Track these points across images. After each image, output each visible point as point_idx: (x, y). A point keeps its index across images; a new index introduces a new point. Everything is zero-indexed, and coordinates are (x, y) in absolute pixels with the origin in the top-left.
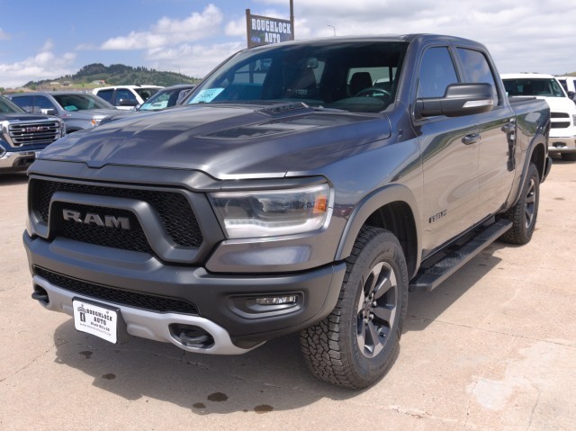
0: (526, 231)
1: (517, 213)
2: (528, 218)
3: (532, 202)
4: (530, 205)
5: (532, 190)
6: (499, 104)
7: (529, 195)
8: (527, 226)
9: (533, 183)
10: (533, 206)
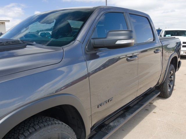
0: (168, 93)
1: (164, 86)
2: (170, 86)
3: (172, 80)
4: (171, 81)
5: (172, 75)
6: (154, 40)
7: (171, 77)
8: (169, 90)
9: (172, 72)
10: (172, 82)
